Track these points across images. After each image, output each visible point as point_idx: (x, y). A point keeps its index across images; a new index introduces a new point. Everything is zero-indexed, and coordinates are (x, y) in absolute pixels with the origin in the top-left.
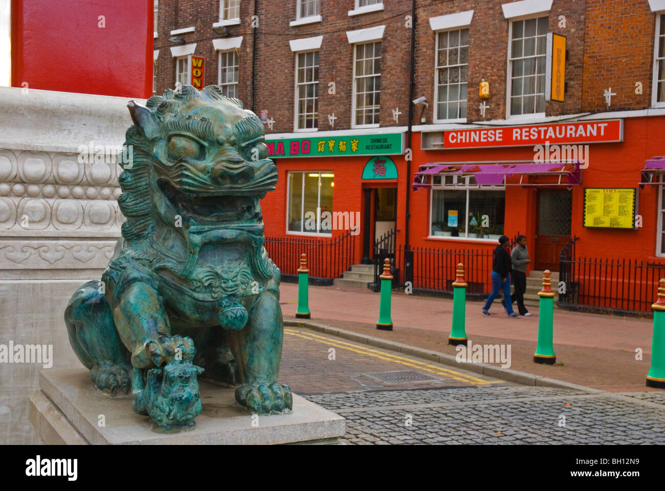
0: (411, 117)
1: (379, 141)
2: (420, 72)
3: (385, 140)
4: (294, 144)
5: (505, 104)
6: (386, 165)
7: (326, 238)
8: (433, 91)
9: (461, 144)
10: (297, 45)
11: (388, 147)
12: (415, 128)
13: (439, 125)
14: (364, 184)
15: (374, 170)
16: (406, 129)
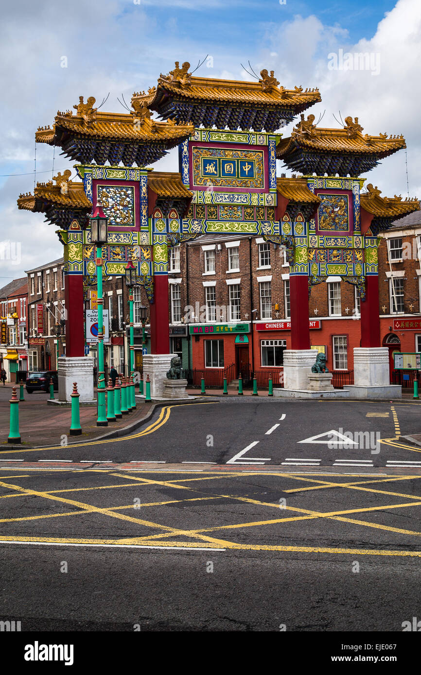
1: (240, 327)
2: (254, 298)
3: (243, 327)
4: (206, 327)
5: (285, 313)
6: (244, 337)
7: (222, 369)
8: (260, 306)
9: (270, 329)
10: (206, 284)
11: (244, 329)
12: (254, 322)
13: (263, 321)
14: (236, 345)
15: (240, 339)
16: (250, 322)
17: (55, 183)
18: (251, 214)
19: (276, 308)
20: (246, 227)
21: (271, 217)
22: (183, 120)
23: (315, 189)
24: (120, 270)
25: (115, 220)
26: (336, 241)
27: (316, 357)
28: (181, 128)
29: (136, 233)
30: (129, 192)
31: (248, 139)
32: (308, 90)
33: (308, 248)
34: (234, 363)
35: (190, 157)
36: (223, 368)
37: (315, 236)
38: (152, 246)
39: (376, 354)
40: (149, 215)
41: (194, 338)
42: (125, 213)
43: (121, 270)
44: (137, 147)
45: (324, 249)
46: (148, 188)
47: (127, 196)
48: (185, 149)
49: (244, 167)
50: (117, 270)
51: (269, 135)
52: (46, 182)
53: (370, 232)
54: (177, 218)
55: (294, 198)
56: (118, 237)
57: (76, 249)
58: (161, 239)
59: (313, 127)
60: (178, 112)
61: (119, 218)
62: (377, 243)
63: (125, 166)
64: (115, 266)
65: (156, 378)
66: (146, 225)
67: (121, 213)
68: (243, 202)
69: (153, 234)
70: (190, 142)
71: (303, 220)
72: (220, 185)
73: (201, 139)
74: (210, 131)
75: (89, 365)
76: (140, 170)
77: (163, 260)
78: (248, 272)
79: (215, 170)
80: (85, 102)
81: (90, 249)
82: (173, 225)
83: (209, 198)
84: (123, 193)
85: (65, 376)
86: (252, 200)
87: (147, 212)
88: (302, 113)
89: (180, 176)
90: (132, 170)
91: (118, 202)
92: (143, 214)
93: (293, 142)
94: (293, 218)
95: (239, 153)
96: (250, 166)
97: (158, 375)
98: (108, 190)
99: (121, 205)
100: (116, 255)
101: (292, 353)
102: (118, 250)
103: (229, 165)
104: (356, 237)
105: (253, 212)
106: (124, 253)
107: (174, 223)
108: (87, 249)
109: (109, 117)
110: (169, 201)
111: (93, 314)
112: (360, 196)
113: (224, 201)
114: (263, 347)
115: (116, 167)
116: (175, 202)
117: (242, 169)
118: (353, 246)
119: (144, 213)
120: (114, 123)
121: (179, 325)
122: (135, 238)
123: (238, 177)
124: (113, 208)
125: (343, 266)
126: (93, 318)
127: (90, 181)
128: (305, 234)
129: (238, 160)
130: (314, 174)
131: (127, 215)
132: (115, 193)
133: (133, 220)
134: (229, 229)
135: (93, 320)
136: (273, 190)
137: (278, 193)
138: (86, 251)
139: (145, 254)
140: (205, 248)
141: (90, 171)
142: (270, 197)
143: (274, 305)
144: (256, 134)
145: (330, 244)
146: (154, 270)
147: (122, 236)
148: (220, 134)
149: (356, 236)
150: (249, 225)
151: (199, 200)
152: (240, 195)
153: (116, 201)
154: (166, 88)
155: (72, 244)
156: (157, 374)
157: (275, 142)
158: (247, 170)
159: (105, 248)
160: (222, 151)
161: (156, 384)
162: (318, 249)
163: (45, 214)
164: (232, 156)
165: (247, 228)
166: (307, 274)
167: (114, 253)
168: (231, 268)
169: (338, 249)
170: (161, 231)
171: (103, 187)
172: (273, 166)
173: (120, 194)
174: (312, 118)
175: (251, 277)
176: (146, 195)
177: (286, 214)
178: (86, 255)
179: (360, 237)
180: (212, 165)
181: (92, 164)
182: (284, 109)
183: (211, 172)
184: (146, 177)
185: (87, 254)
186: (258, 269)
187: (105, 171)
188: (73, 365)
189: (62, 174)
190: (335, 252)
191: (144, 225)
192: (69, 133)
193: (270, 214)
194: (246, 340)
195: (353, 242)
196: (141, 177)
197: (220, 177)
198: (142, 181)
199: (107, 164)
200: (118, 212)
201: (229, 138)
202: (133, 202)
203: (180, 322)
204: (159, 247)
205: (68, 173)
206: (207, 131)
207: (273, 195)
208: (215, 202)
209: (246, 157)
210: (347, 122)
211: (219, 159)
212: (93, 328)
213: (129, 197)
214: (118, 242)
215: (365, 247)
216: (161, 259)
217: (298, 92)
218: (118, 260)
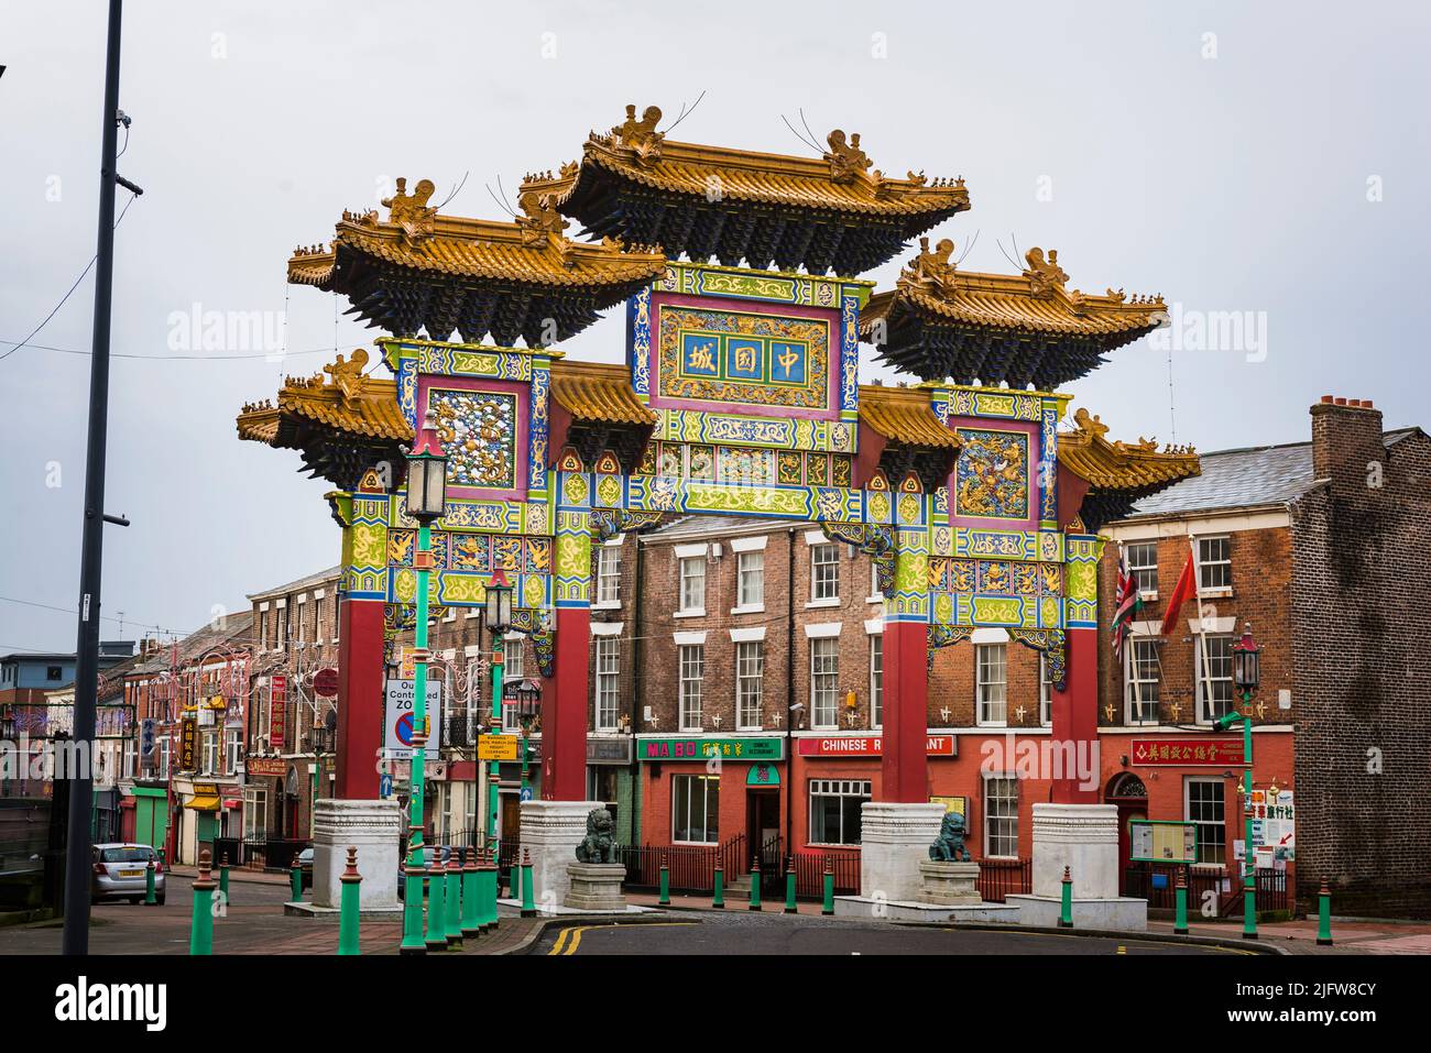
0: (791, 722)
1: (760, 746)
2: (798, 677)
3: (767, 745)
4: (678, 743)
5: (869, 715)
6: (769, 769)
7: (713, 848)
8: (810, 697)
9: (833, 752)
10: (681, 638)
11: (769, 752)
12: (794, 734)
13: (817, 732)
14: (748, 790)
15: (759, 776)
16: (785, 734)
17: (328, 380)
18: (794, 470)
19: (850, 701)
20: (782, 499)
21: (842, 478)
22: (640, 240)
23: (950, 416)
24: (474, 593)
25: (468, 472)
26: (997, 542)
27: (940, 821)
28: (635, 261)
29: (516, 504)
30: (505, 407)
31: (794, 291)
32: (939, 182)
33: (930, 557)
34: (743, 833)
35: (654, 329)
36: (715, 844)
37: (947, 528)
38: (554, 538)
39: (1088, 821)
40: (549, 466)
41: (648, 769)
42: (492, 457)
43: (477, 592)
44: (527, 300)
45: (968, 560)
46: (550, 398)
47: (500, 417)
48: (643, 309)
49: (781, 359)
50: (467, 592)
51: (843, 285)
52: (308, 376)
53: (1079, 524)
54: (616, 473)
55: (900, 436)
56: (473, 514)
57: (371, 539)
58: (575, 521)
59: (950, 270)
60: (628, 221)
61: (478, 467)
62: (1096, 551)
63: (498, 344)
64: (462, 582)
65: (549, 859)
66: (542, 488)
67: (483, 457)
68: (775, 441)
69: (557, 509)
70: (654, 293)
71: (920, 488)
72: (724, 399)
73: (682, 288)
74: (703, 270)
75: (390, 819)
76: (533, 356)
77: (579, 572)
78: (785, 611)
79: (712, 362)
80: (410, 192)
81: (404, 540)
82: (607, 491)
83: (694, 427)
84: (489, 409)
85: (331, 844)
86: (797, 437)
87: (546, 454)
88: (924, 235)
89: (626, 374)
90: (513, 354)
91: (478, 430)
92: (536, 459)
93: (899, 302)
94: (895, 481)
95: (771, 322)
96: (796, 356)
97: (555, 852)
98: (454, 401)
99: (485, 438)
100: (467, 555)
101: (883, 809)
102: (472, 544)
103: (746, 351)
104: (1045, 534)
105: (799, 465)
106: (487, 553)
107: (610, 484)
108: (397, 538)
109: (465, 230)
110: (599, 432)
111: (403, 691)
112: (1058, 436)
113: (731, 436)
114: (813, 797)
115: (476, 346)
116: (613, 434)
117: (776, 361)
118: (1038, 556)
119: (538, 457)
120: (477, 243)
121: (614, 736)
122: (513, 518)
123: (766, 382)
124: (464, 443)
125: (1012, 602)
126: (404, 700)
127: (412, 378)
128: (924, 522)
129: (767, 340)
130: (950, 381)
131: (497, 462)
132: (470, 407)
133: (511, 475)
134: (740, 503)
135: (402, 705)
136: (849, 414)
137: (860, 421)
138: (396, 545)
139: (537, 557)
140: (681, 551)
141: (413, 354)
142: (840, 431)
143: (842, 694)
144: (814, 281)
145: (982, 549)
146: (556, 596)
147: (483, 511)
148: (727, 276)
149: (1046, 531)
150: (789, 497)
151: (671, 433)
152: (770, 424)
153: (472, 427)
154: (602, 164)
155: (362, 525)
156: (553, 848)
157: (857, 300)
158: (788, 364)
159: (442, 538)
160: (731, 317)
161: (549, 872)
162: (955, 559)
163: (301, 452)
164: (754, 330)
165: (782, 504)
166: (925, 618)
167: (462, 552)
168: (744, 602)
169: (1002, 563)
170: (576, 502)
171: (442, 394)
172: (851, 358)
173: (482, 411)
174: (946, 247)
175: (792, 624)
176: (544, 415)
177: (877, 473)
178: (395, 555)
179: (1056, 535)
180: (705, 349)
181: (420, 338)
182: (882, 224)
183: (702, 367)
184: (545, 371)
185: (396, 551)
186: (808, 605)
187: (450, 355)
188: (351, 819)
189: (347, 359)
190: (994, 569)
191: (537, 488)
192: (367, 262)
193: (840, 470)
194: (774, 778)
195: (1038, 543)
196: (533, 371)
197: (722, 378)
198: (537, 380)
199: (456, 337)
200: (475, 453)
201: (748, 287)
202: (513, 432)
203: (615, 729)
204: (571, 540)
205: (361, 356)
206: (697, 269)
207: (849, 426)
208: (708, 439)
209: (787, 333)
210: (1029, 260)
211: (723, 337)
212: (402, 723)
213: (503, 420)
214: (472, 525)
215: (1067, 559)
216: (574, 569)
217: (914, 186)
218: (470, 568)
